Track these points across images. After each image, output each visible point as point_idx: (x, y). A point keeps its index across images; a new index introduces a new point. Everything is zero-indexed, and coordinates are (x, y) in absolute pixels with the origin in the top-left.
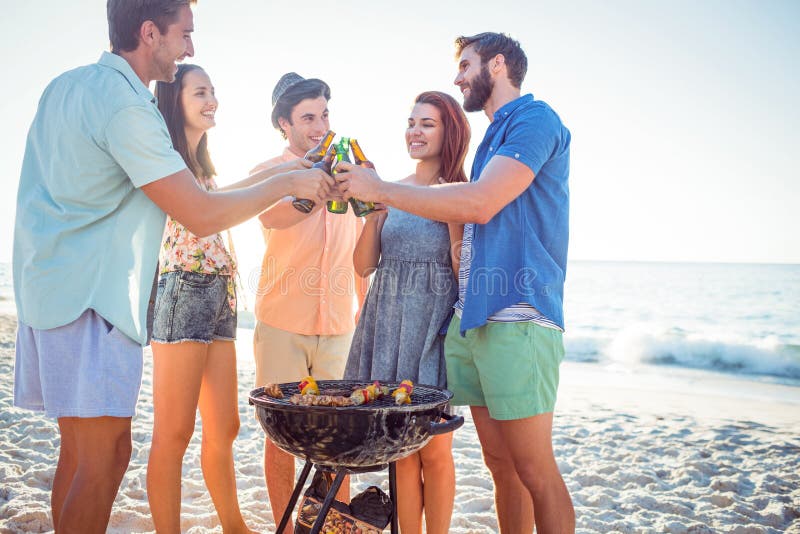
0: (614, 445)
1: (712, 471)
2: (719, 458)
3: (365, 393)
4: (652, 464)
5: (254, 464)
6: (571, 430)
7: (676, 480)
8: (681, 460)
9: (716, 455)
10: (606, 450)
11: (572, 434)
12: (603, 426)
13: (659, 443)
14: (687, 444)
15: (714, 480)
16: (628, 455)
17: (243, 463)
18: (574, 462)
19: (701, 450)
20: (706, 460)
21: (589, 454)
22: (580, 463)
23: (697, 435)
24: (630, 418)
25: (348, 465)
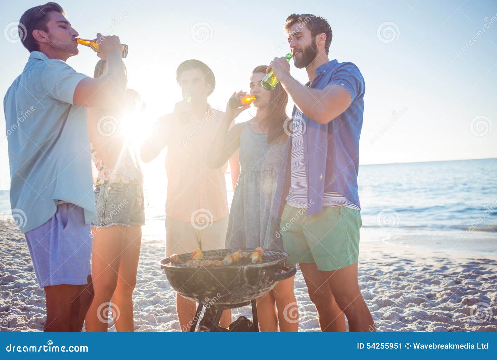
0: (399, 280)
1: (463, 292)
2: (466, 284)
3: (232, 257)
4: (423, 290)
5: (172, 306)
6: (371, 271)
7: (440, 299)
8: (442, 286)
9: (464, 282)
10: (394, 283)
11: (373, 274)
12: (392, 268)
13: (427, 276)
14: (445, 276)
15: (464, 298)
16: (409, 285)
17: (165, 306)
18: (373, 292)
19: (455, 279)
20: (458, 286)
21: (384, 286)
22: (378, 293)
23: (451, 270)
24: (408, 262)
25: (224, 303)
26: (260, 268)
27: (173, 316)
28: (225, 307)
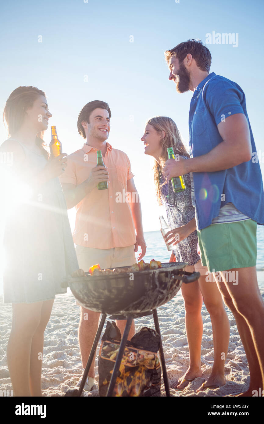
25: (135, 311)
26: (169, 272)
27: (51, 348)
28: (136, 315)
